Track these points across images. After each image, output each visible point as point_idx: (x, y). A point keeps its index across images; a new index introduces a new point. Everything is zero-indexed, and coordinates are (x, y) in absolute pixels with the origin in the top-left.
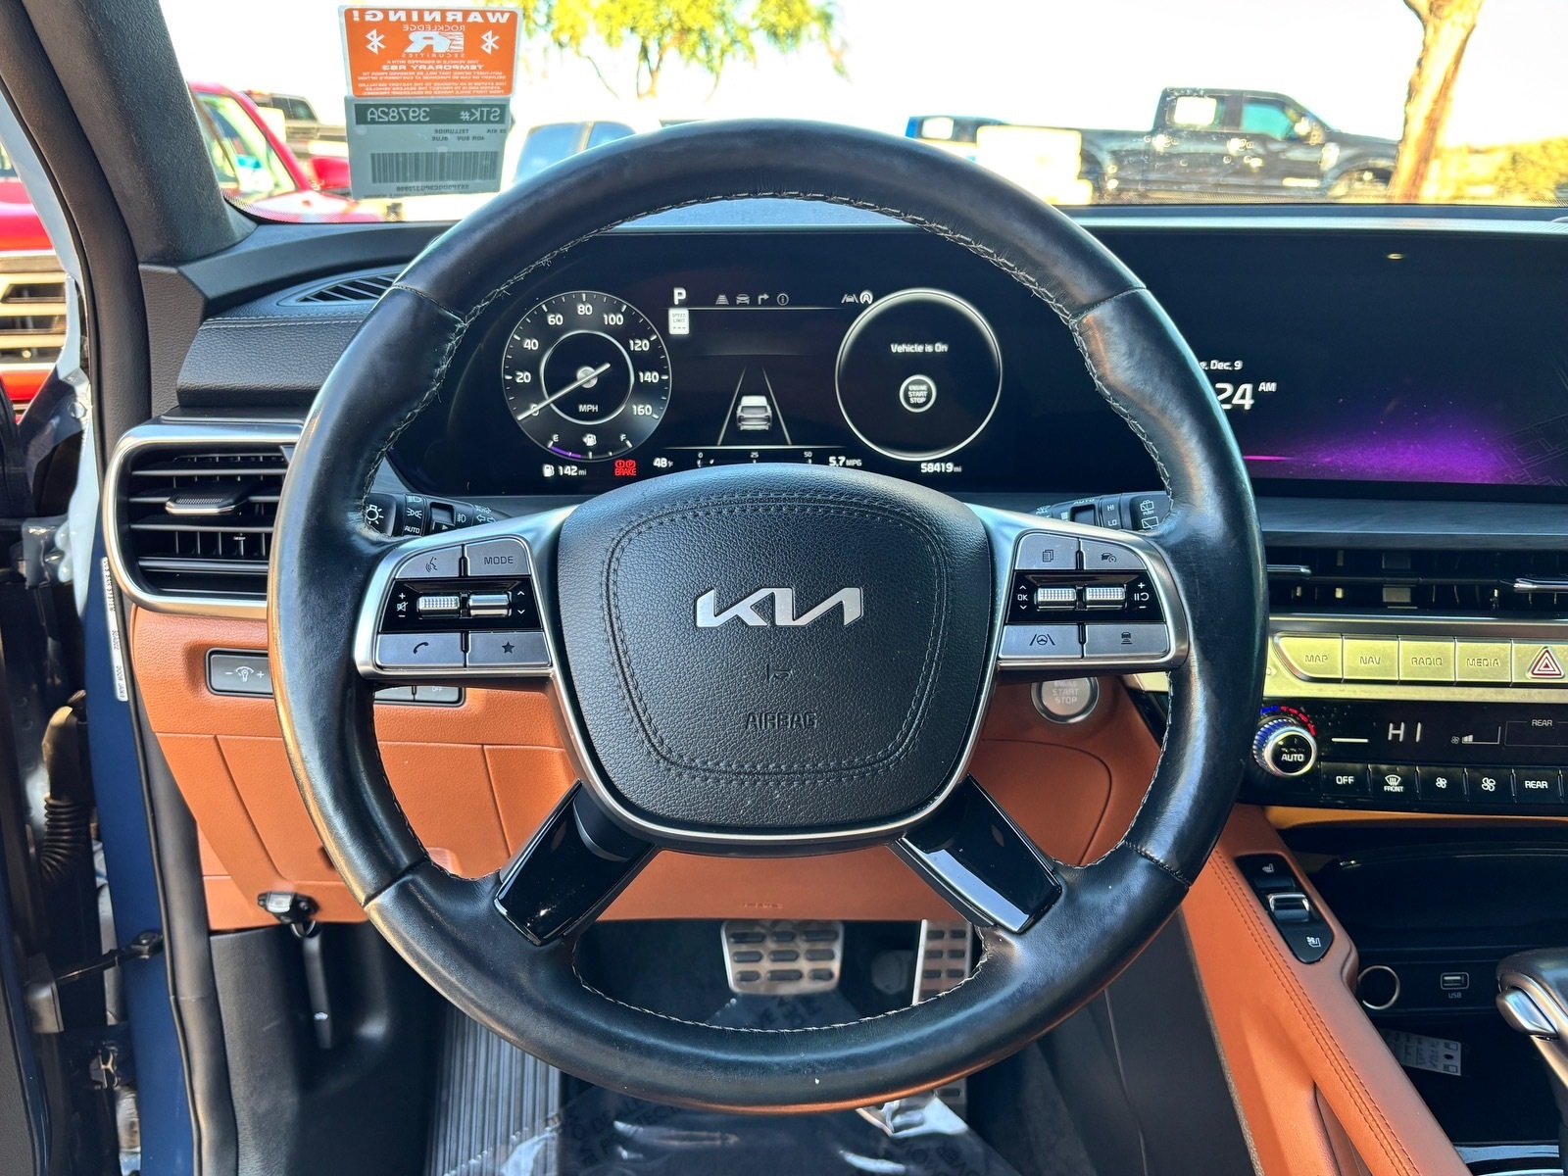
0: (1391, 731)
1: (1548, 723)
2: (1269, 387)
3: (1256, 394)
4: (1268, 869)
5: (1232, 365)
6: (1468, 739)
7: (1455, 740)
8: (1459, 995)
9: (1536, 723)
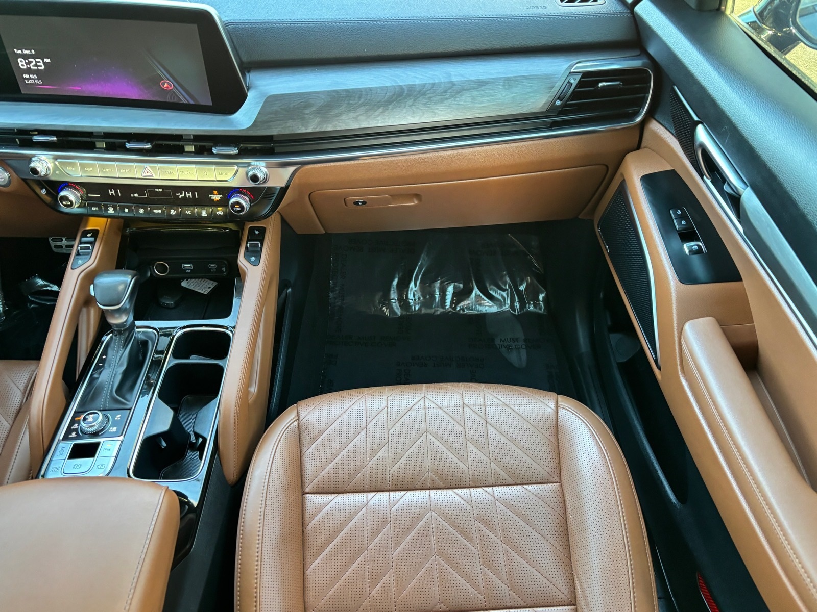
0: (110, 193)
1: (161, 190)
2: (48, 60)
3: (44, 63)
4: (89, 235)
5: (31, 52)
6: (136, 195)
7: (132, 195)
8: (190, 271)
9: (157, 190)
